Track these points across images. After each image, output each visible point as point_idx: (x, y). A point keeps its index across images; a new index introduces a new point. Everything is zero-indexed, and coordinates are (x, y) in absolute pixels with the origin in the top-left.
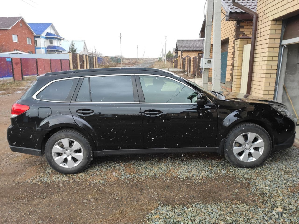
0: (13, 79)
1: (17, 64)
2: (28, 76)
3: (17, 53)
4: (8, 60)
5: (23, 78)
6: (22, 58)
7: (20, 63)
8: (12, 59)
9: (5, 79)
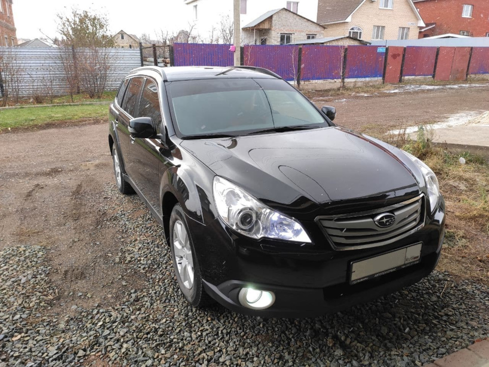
0: (382, 81)
1: (395, 56)
2: (413, 77)
3: (449, 37)
4: (381, 50)
5: (400, 81)
6: (408, 47)
7: (401, 56)
8: (387, 49)
9: (368, 79)
